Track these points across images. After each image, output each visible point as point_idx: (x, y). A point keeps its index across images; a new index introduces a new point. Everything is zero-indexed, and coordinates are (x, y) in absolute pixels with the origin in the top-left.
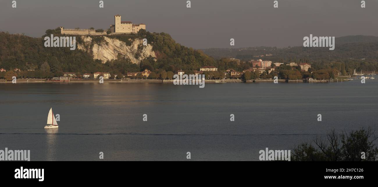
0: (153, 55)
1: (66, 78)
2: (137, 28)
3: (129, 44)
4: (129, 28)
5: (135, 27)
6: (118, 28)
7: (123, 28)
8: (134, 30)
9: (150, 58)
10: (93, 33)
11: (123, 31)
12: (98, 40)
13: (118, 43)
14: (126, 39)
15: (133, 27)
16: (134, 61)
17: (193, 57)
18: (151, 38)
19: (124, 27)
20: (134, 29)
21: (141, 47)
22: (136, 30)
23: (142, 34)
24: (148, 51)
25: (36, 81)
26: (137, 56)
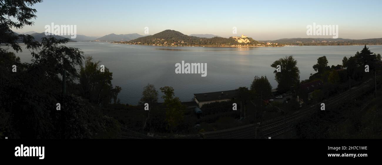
0: (249, 42)
1: (233, 46)
3: (245, 40)
6: (243, 37)
9: (248, 42)
10: (238, 38)
12: (239, 39)
13: (242, 39)
14: (244, 39)
16: (246, 43)
17: (256, 42)
18: (248, 38)
21: (247, 40)
22: (246, 37)
23: (247, 38)
24: (248, 41)
25: (228, 46)
26: (246, 42)
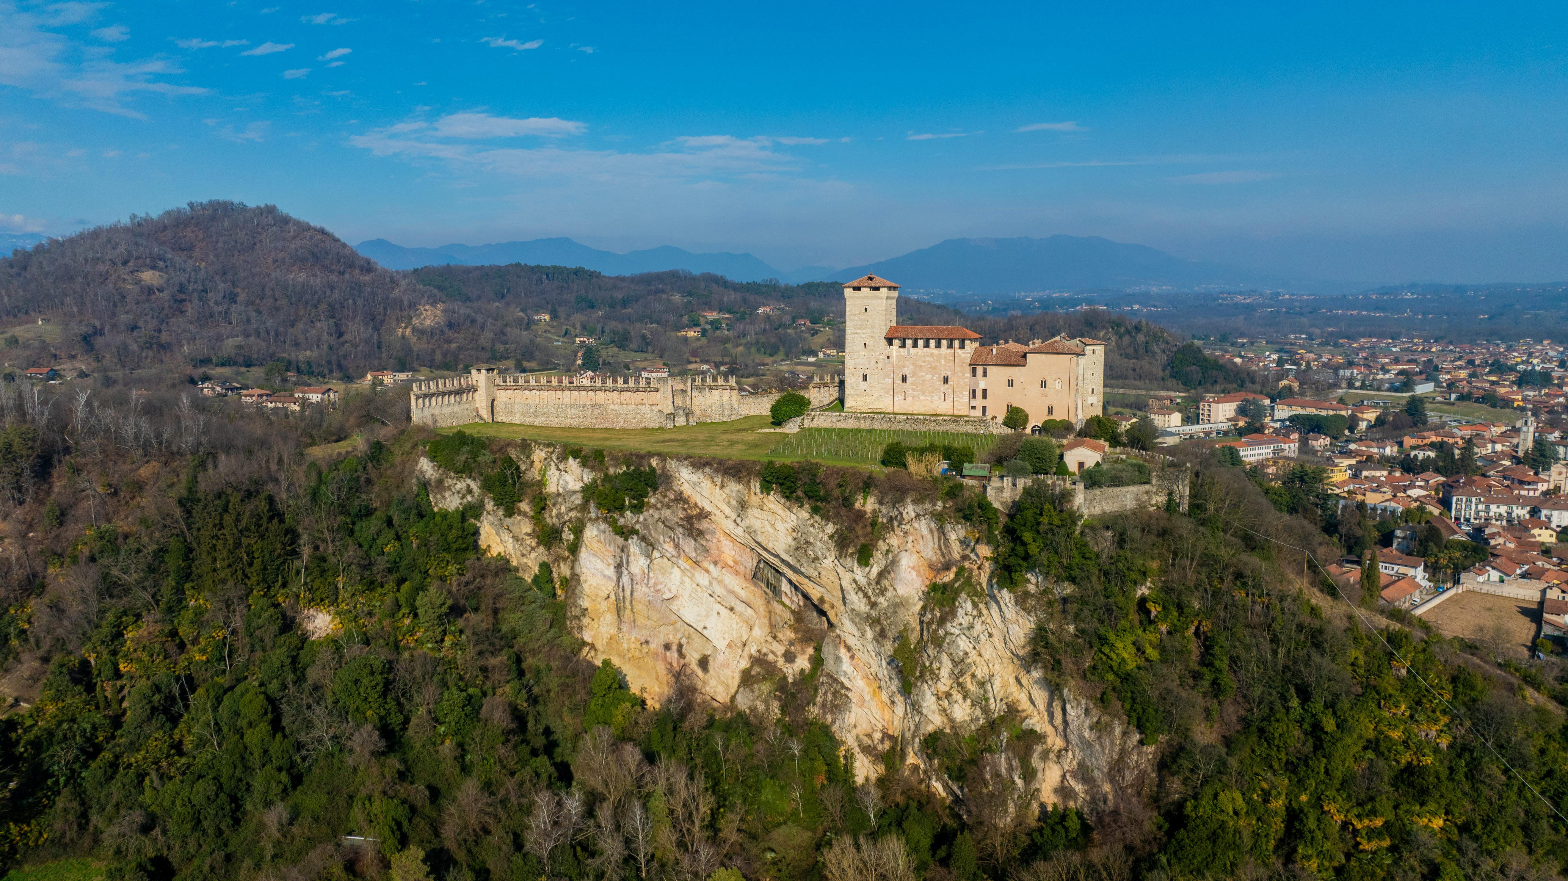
2: (1010, 383)
4: (946, 380)
5: (989, 369)
6: (865, 378)
7: (904, 379)
8: (985, 392)
11: (899, 398)
15: (980, 370)
19: (907, 371)
20: (982, 384)
